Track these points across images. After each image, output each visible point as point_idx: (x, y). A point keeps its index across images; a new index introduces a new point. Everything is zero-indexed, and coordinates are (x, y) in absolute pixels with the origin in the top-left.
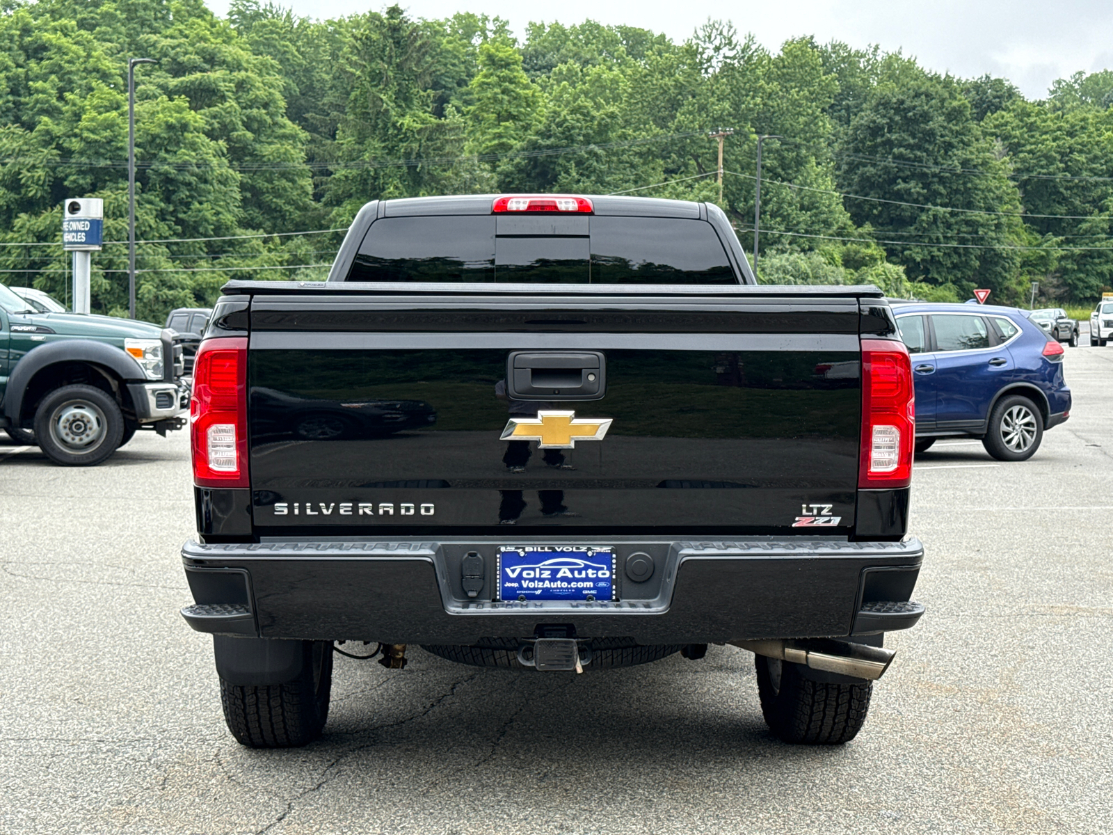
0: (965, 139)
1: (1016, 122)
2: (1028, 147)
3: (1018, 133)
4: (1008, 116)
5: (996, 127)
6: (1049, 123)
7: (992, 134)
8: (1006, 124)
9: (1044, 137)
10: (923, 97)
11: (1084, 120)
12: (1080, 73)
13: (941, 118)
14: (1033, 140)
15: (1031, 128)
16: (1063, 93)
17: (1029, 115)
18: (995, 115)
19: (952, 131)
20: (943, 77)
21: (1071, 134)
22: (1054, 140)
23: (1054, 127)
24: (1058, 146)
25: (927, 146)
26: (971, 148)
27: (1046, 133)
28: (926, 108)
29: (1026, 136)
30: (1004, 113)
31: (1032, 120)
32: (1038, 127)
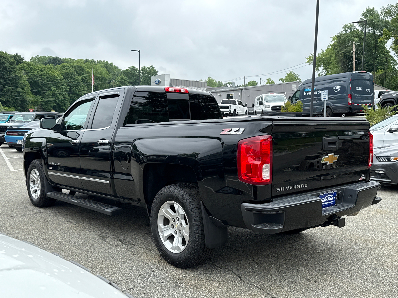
0: (15, 70)
1: (27, 67)
2: (31, 73)
3: (28, 69)
4: (25, 65)
5: (22, 67)
6: (36, 67)
7: (22, 69)
8: (25, 67)
9: (35, 71)
10: (3, 58)
11: (44, 68)
12: (38, 56)
13: (8, 64)
14: (32, 71)
15: (31, 68)
17: (30, 65)
18: (21, 64)
19: (11, 68)
20: (5, 53)
21: (41, 71)
22: (37, 72)
23: (37, 69)
24: (39, 74)
25: (5, 70)
26: (17, 72)
27: (35, 70)
28: (4, 60)
29: (30, 70)
30: (24, 64)
31: (31, 66)
32: (33, 68)
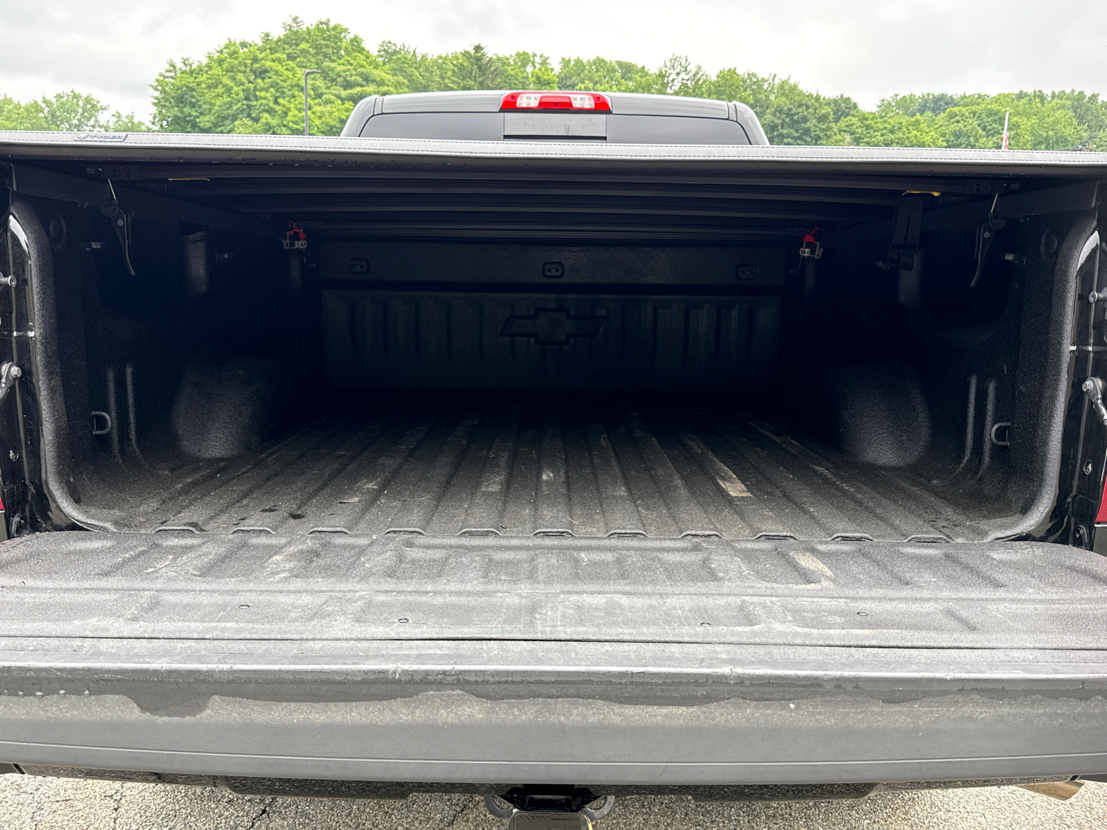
0: (828, 133)
1: (859, 124)
2: (866, 140)
3: (859, 130)
4: (854, 120)
5: (847, 126)
6: (879, 125)
7: (845, 131)
8: (853, 124)
9: (876, 133)
10: (804, 107)
11: (900, 123)
12: (896, 95)
13: (814, 121)
14: (868, 135)
15: (868, 127)
16: (885, 107)
17: (867, 119)
18: (846, 119)
19: (820, 129)
20: (815, 96)
21: (892, 132)
22: (882, 135)
23: (881, 127)
24: (884, 140)
25: (805, 137)
26: (831, 140)
27: (877, 131)
28: (805, 114)
29: (864, 132)
30: (852, 118)
31: (869, 122)
32: (872, 127)
